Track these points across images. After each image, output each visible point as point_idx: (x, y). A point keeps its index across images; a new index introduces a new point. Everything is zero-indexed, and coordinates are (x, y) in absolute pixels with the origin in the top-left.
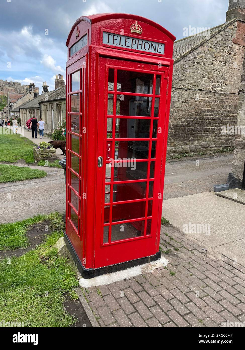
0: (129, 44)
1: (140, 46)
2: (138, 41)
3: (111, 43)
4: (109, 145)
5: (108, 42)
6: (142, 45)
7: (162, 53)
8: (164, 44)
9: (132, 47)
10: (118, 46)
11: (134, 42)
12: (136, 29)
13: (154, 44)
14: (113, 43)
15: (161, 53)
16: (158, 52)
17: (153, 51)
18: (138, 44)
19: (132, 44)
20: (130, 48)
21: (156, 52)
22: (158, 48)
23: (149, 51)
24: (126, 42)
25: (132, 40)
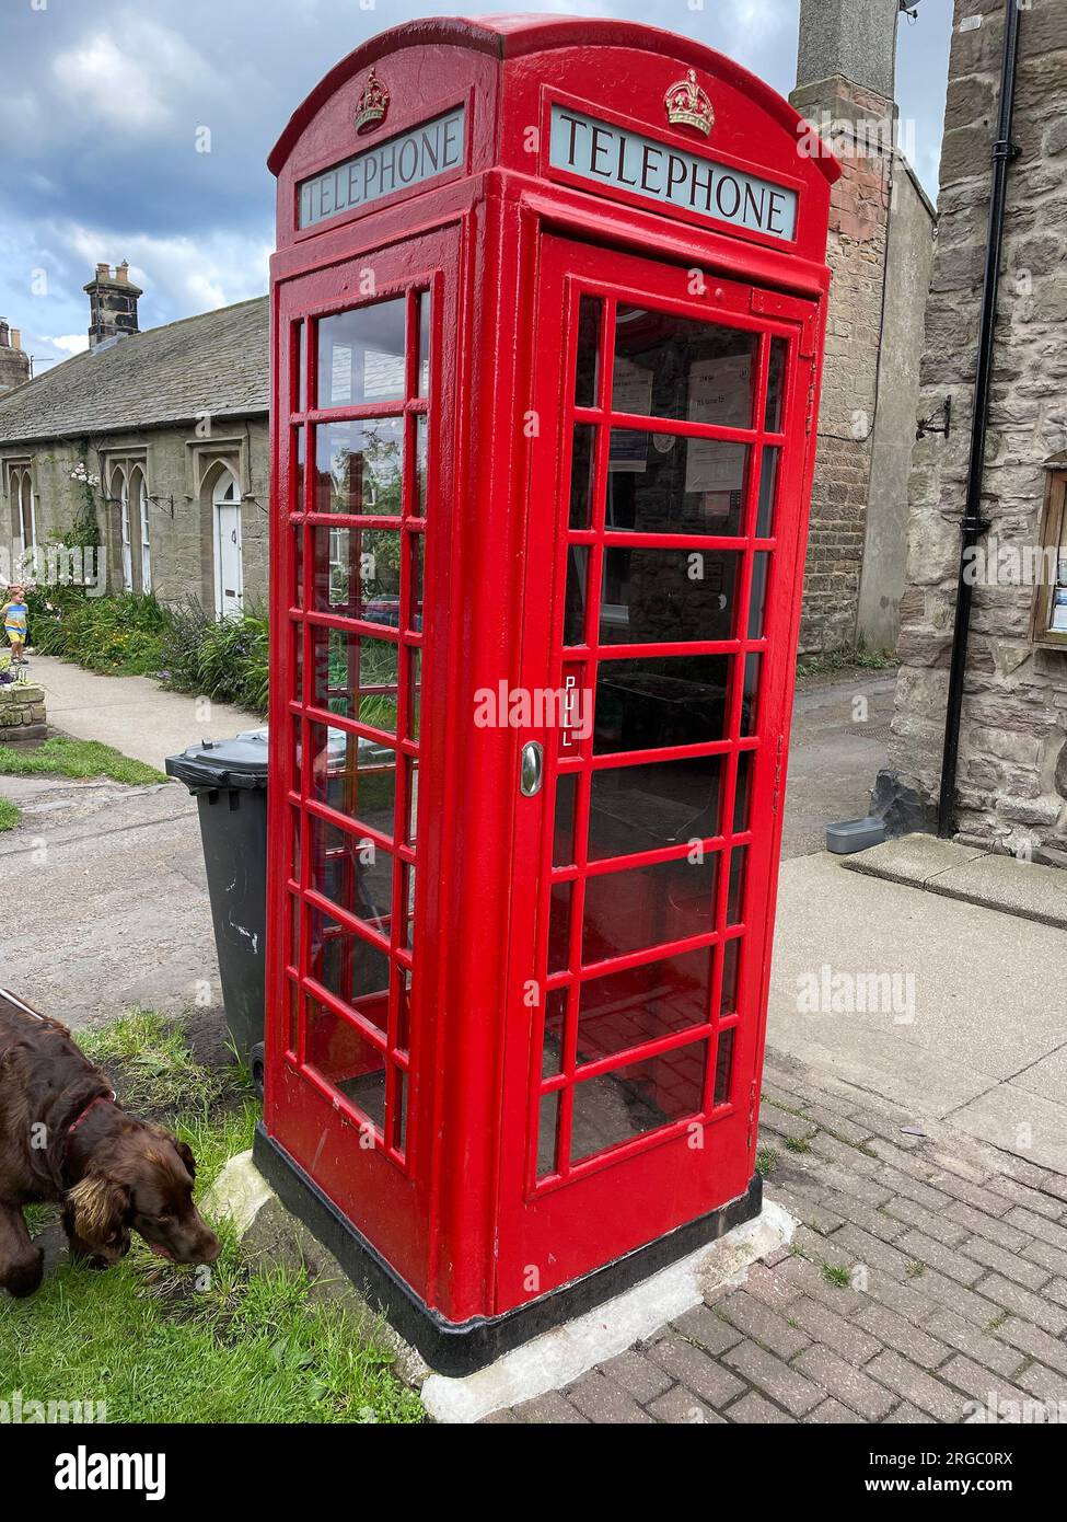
0: (658, 179)
1: (701, 193)
2: (695, 167)
3: (581, 169)
4: (571, 681)
5: (571, 162)
6: (709, 187)
7: (787, 236)
8: (797, 193)
9: (669, 195)
10: (613, 182)
11: (677, 174)
12: (687, 104)
13: (756, 189)
14: (593, 169)
15: (780, 232)
16: (769, 228)
17: (751, 224)
18: (694, 183)
19: (670, 181)
20: (661, 197)
21: (763, 230)
22: (771, 210)
23: (736, 220)
24: (646, 166)
25: (672, 158)
